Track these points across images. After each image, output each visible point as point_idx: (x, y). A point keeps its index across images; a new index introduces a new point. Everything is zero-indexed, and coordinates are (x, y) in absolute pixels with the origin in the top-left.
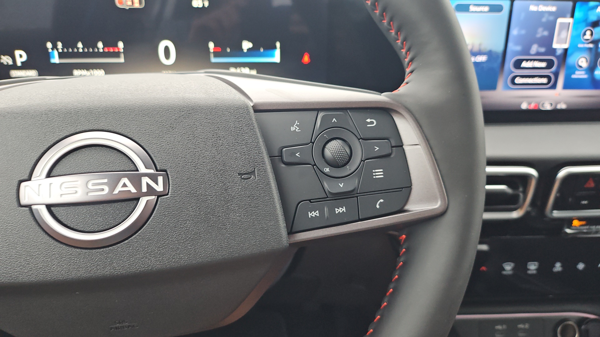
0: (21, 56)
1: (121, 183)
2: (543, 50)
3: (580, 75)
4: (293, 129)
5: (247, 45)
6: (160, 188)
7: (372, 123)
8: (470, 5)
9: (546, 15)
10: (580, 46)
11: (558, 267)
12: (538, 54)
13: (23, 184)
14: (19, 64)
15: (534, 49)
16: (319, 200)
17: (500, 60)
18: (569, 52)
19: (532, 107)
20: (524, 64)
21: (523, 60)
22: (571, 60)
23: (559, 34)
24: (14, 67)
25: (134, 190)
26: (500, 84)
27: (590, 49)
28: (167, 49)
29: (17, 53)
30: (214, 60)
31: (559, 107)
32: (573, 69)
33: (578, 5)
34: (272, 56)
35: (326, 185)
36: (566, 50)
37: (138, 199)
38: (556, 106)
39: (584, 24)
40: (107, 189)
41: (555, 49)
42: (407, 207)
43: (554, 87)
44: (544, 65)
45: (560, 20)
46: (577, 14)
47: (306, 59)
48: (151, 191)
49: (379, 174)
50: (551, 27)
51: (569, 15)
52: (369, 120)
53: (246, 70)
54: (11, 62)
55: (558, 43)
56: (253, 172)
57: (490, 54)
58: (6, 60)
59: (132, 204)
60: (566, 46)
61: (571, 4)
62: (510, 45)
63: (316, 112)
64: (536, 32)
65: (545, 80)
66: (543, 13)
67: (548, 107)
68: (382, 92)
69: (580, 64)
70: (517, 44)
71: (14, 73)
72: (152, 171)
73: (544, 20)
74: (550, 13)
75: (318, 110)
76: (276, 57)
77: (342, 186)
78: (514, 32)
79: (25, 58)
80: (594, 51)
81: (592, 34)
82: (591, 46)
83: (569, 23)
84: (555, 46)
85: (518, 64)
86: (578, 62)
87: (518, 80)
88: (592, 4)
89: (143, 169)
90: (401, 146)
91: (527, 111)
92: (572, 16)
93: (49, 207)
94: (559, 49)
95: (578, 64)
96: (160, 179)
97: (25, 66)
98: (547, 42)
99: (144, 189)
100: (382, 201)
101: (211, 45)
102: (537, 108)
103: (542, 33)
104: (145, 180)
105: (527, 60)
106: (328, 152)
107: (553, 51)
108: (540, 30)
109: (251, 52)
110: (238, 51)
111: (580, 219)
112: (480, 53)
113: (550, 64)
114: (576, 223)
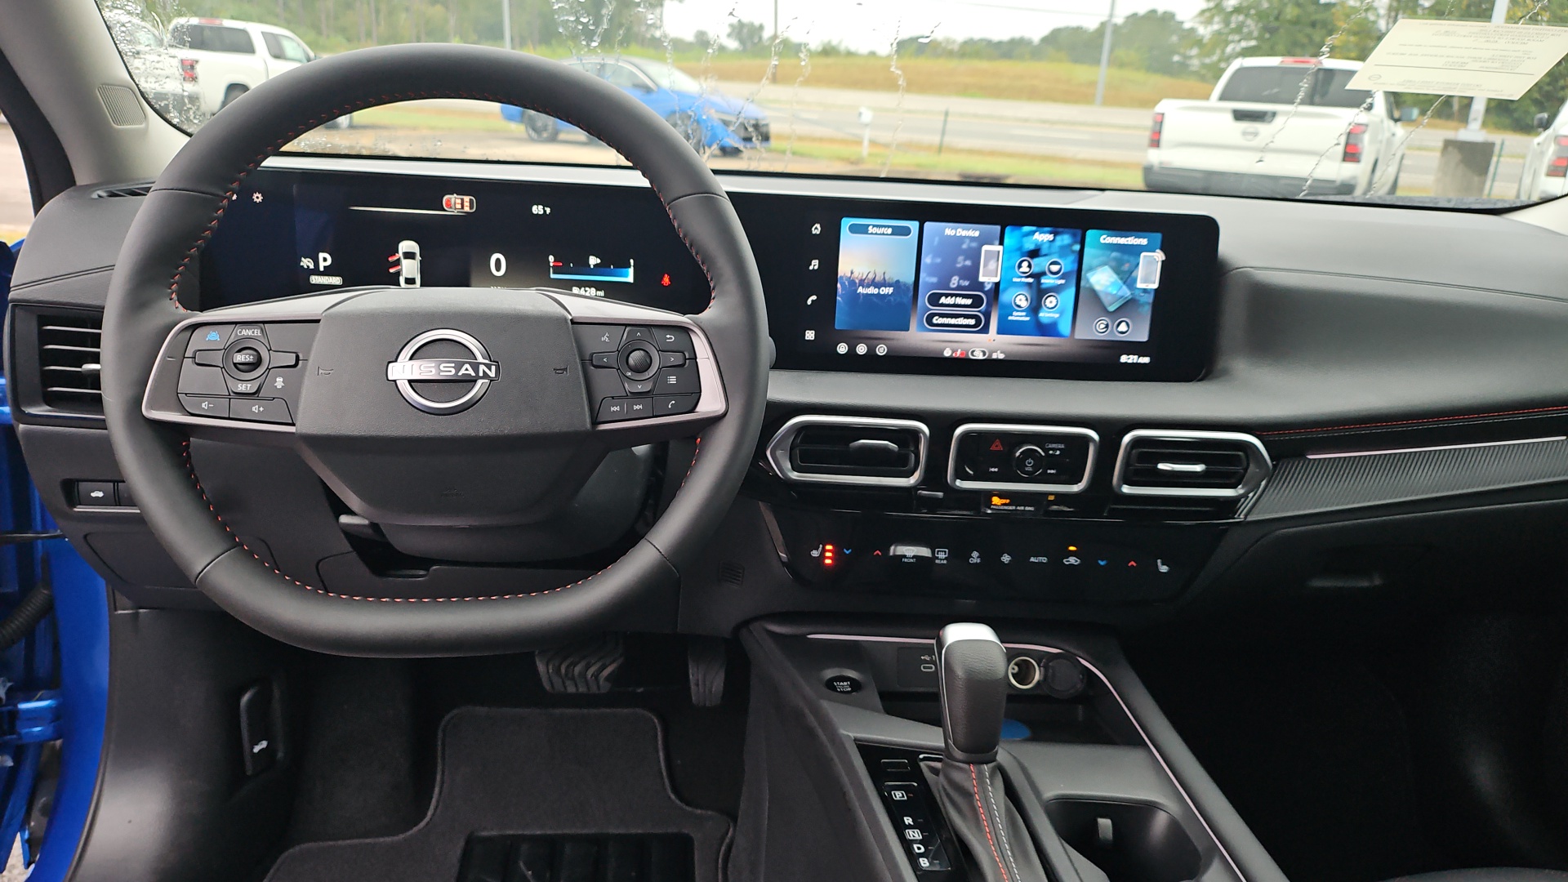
0: (325, 260)
1: (464, 368)
2: (966, 283)
3: (1019, 316)
4: (603, 339)
5: (593, 261)
6: (492, 374)
7: (671, 338)
8: (869, 225)
9: (967, 241)
10: (1015, 280)
11: (975, 557)
12: (959, 288)
13: (391, 365)
14: (322, 269)
15: (955, 281)
16: (620, 397)
17: (911, 293)
18: (1001, 287)
19: (958, 354)
20: (943, 300)
21: (942, 295)
22: (1006, 297)
23: (985, 266)
24: (316, 271)
25: (473, 374)
26: (913, 324)
27: (1029, 284)
28: (498, 262)
29: (322, 255)
30: (553, 276)
31: (994, 356)
32: (1010, 309)
33: (1008, 230)
34: (626, 276)
35: (626, 385)
36: (997, 285)
37: (475, 381)
38: (990, 355)
39: (1018, 253)
40: (453, 371)
41: (983, 283)
42: (698, 409)
43: (985, 330)
44: (969, 302)
45: (985, 248)
46: (1007, 241)
47: (666, 280)
48: (486, 376)
49: (673, 380)
50: (975, 256)
51: (997, 242)
52: (668, 336)
53: (592, 291)
54: (312, 267)
55: (983, 276)
56: (565, 369)
57: (897, 285)
58: (306, 263)
59: (471, 384)
60: (997, 280)
61: (998, 228)
62: (922, 275)
63: (624, 327)
64: (955, 262)
65: (972, 322)
66: (962, 238)
67: (979, 356)
68: (685, 314)
69: (1018, 303)
70: (931, 274)
71: (315, 280)
72: (487, 362)
73: (964, 246)
74: (972, 239)
75: (626, 325)
76: (629, 276)
77: (640, 388)
78: (927, 260)
79: (329, 262)
80: (1035, 286)
81: (1030, 266)
82: (1030, 280)
83: (999, 252)
84: (981, 279)
85: (934, 300)
86: (1015, 300)
87: (936, 320)
88: (1026, 229)
89: (480, 359)
90: (696, 358)
91: (951, 360)
92: (1001, 243)
93: (410, 382)
94: (989, 283)
95: (1015, 303)
96: (493, 368)
97: (328, 272)
98: (972, 273)
99: (481, 374)
100: (673, 402)
101: (551, 258)
102: (963, 356)
103: (962, 262)
104: (482, 367)
105: (947, 295)
106: (631, 361)
107: (980, 286)
108: (961, 258)
109: (598, 269)
110: (584, 268)
111: (1002, 494)
112: (884, 284)
113: (977, 301)
114: (996, 500)
